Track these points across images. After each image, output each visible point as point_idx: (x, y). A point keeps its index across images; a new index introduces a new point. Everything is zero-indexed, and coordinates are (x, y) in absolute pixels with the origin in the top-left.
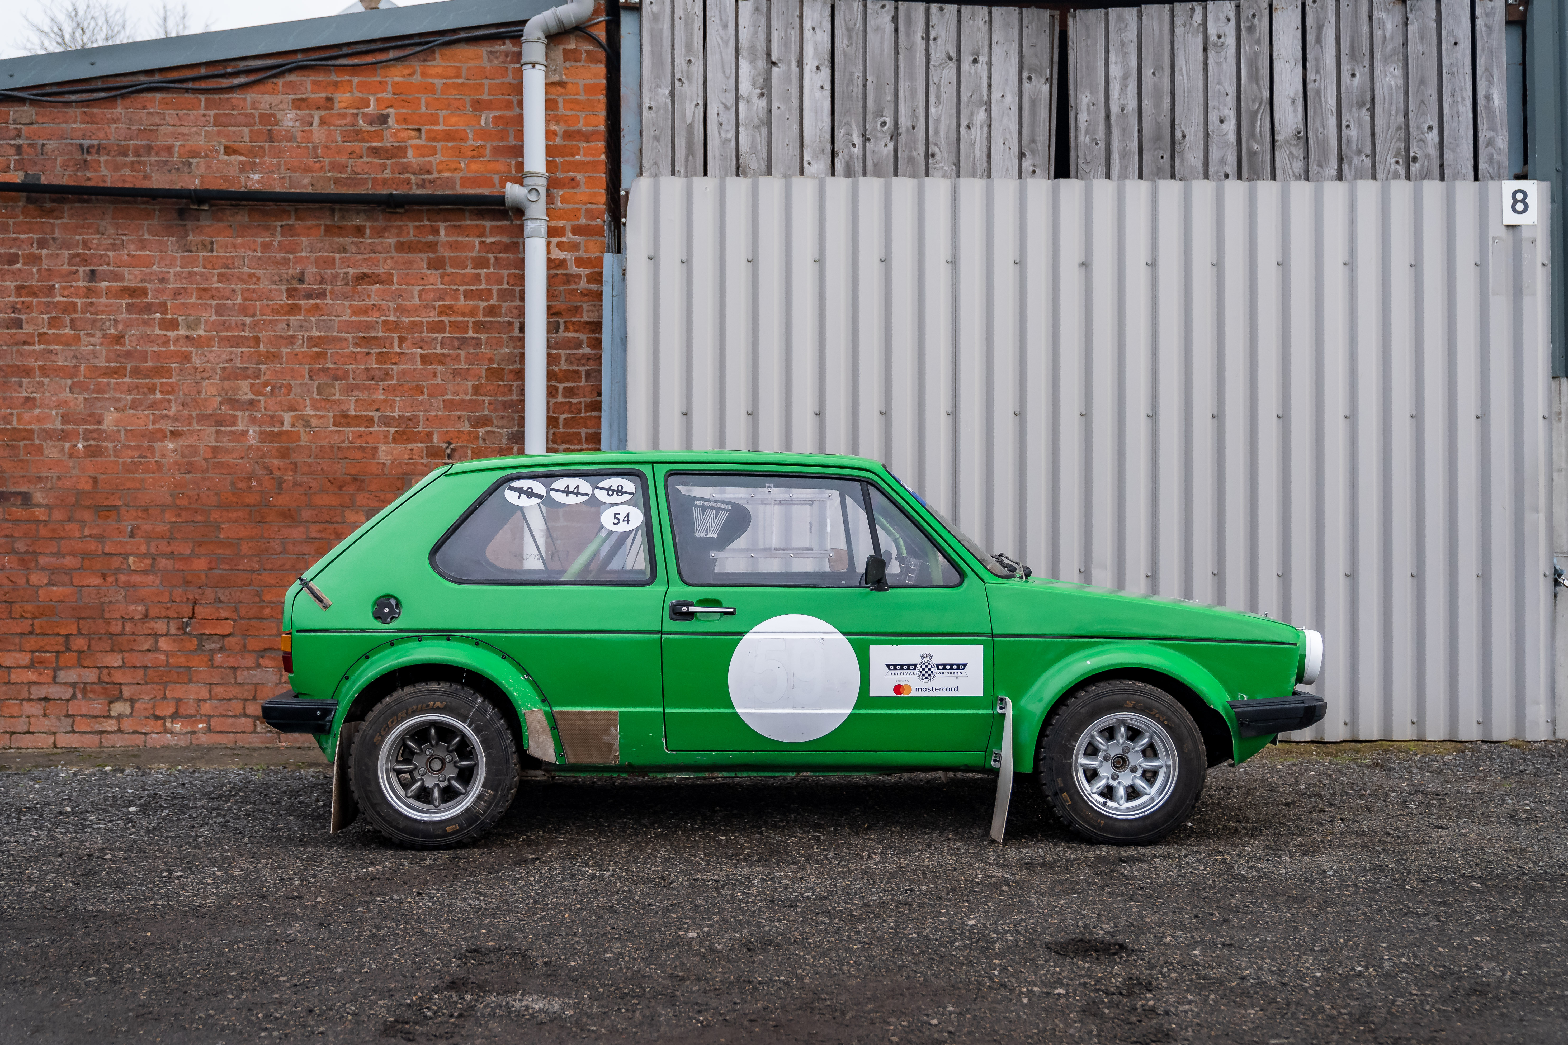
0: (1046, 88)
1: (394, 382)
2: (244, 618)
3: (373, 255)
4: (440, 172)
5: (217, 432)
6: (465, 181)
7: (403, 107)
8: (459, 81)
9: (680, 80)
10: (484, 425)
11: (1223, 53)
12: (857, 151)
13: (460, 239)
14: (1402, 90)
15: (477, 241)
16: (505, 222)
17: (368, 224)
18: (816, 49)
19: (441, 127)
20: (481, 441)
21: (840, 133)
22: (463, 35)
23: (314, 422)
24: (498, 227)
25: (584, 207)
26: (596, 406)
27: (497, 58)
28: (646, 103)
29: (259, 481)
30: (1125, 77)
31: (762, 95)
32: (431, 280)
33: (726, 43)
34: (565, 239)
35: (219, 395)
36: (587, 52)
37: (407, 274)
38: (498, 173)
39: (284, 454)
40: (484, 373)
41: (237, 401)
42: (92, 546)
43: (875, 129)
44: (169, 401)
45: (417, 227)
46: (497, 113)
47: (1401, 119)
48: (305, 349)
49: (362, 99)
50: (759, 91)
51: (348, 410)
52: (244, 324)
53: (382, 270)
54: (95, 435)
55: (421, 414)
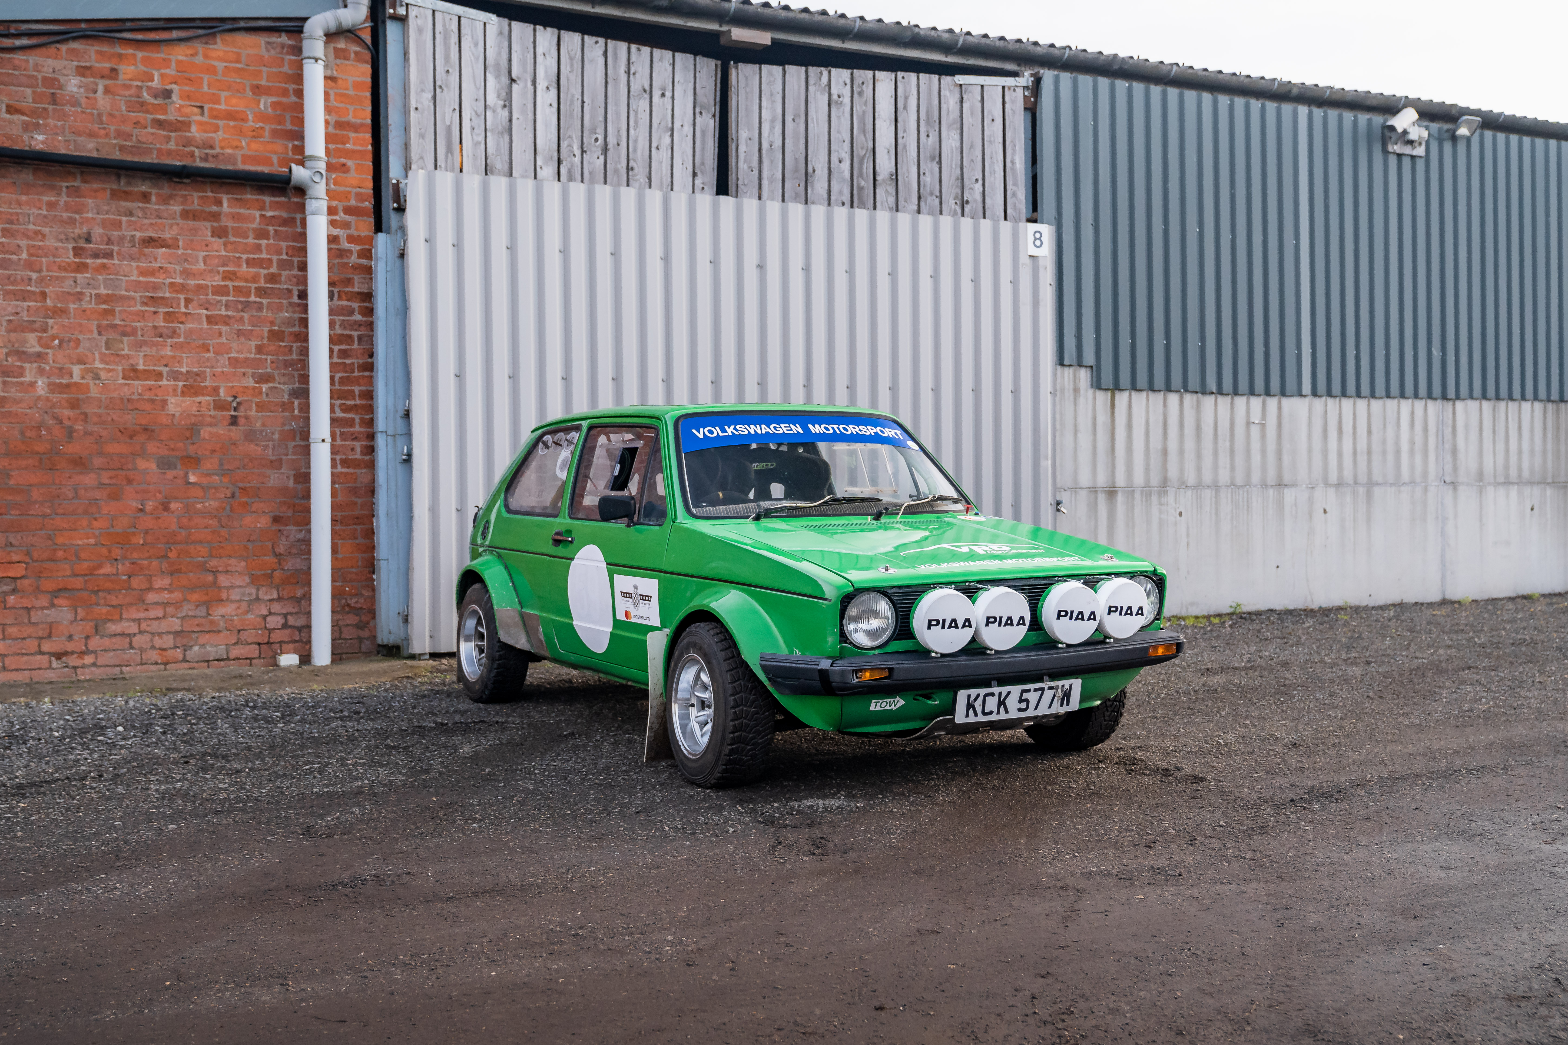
0: (712, 122)
1: (182, 340)
2: (37, 561)
3: (159, 221)
4: (222, 148)
5: (4, 383)
6: (246, 159)
7: (186, 85)
8: (239, 66)
9: (440, 87)
10: (267, 381)
11: (841, 110)
12: (577, 160)
13: (242, 211)
14: (959, 150)
15: (257, 214)
16: (283, 199)
17: (154, 191)
18: (546, 72)
19: (223, 107)
20: (264, 396)
21: (564, 144)
22: (242, 24)
23: (103, 375)
24: (277, 202)
25: (355, 190)
26: (369, 367)
27: (274, 48)
28: (413, 104)
29: (48, 429)
30: (773, 120)
31: (505, 106)
32: (215, 247)
33: (477, 59)
34: (337, 218)
35: (5, 347)
36: (356, 53)
37: (192, 241)
38: (276, 153)
39: (74, 405)
40: (266, 335)
41: (24, 353)
43: (590, 144)
45: (202, 198)
46: (275, 99)
47: (958, 171)
48: (93, 306)
49: (145, 72)
50: (502, 103)
51: (137, 364)
52: (30, 279)
53: (167, 235)
55: (208, 370)
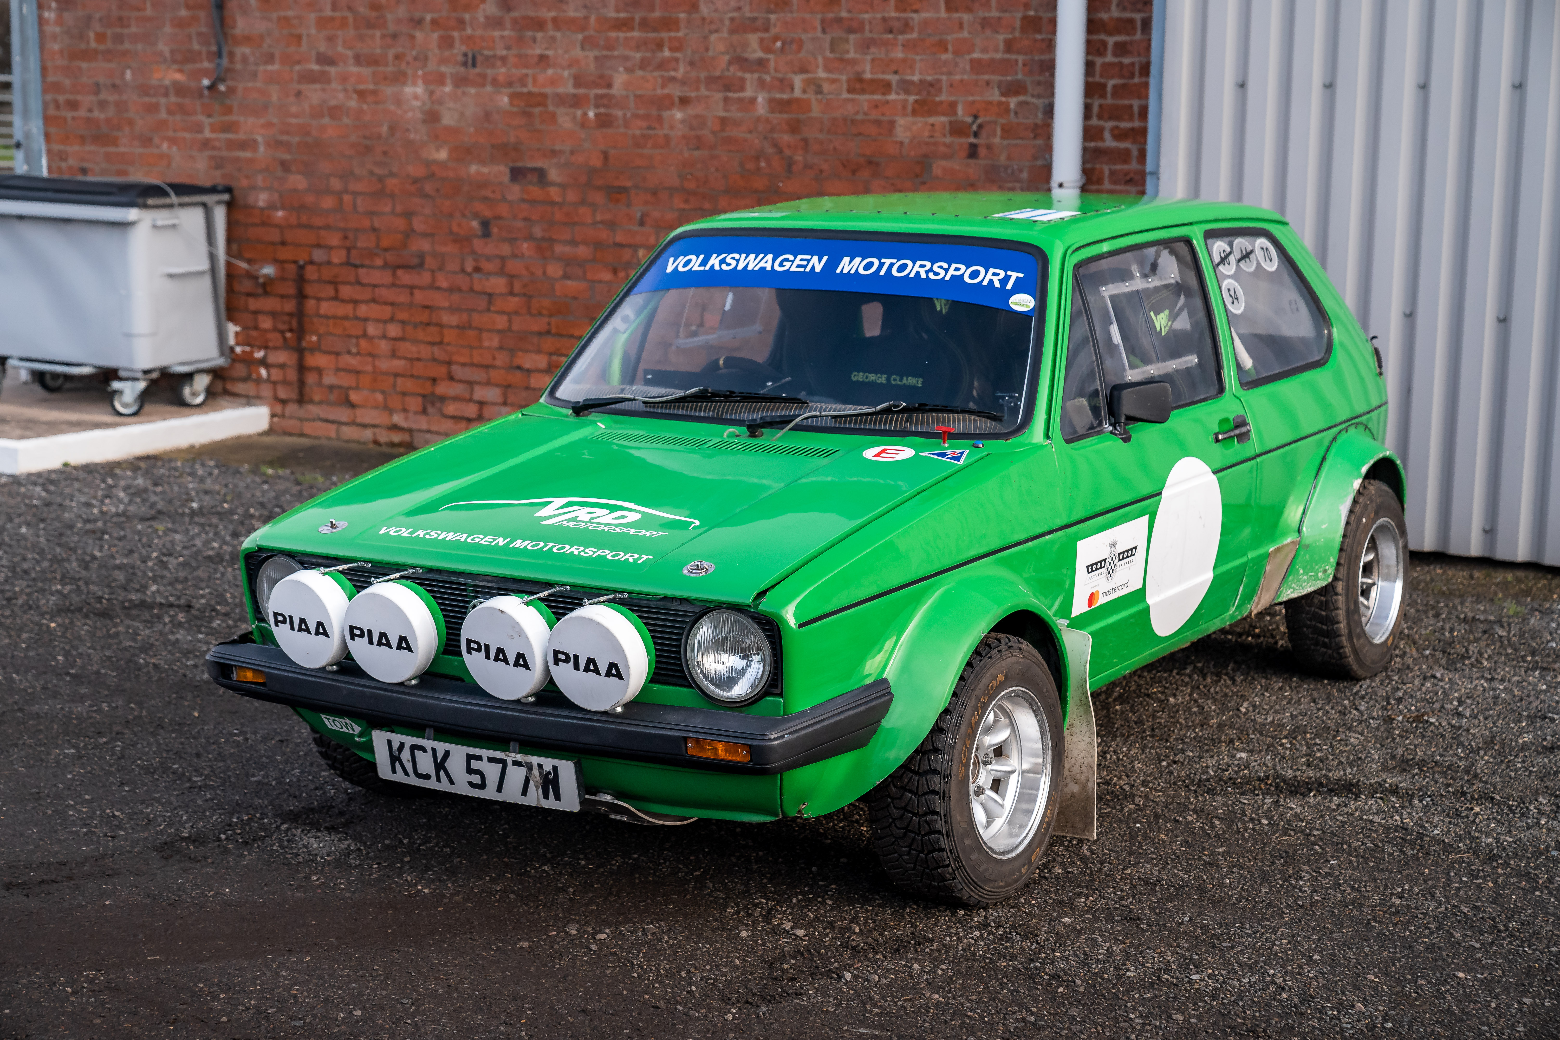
1: (915, 35)
5: (726, 99)
10: (1017, 93)
20: (1012, 115)
23: (826, 87)
26: (1145, 69)
29: (767, 159)
35: (727, 52)
39: (794, 127)
40: (1018, 23)
41: (746, 60)
42: (604, 234)
44: (677, 60)
51: (863, 72)
54: (605, 101)
55: (944, 78)
